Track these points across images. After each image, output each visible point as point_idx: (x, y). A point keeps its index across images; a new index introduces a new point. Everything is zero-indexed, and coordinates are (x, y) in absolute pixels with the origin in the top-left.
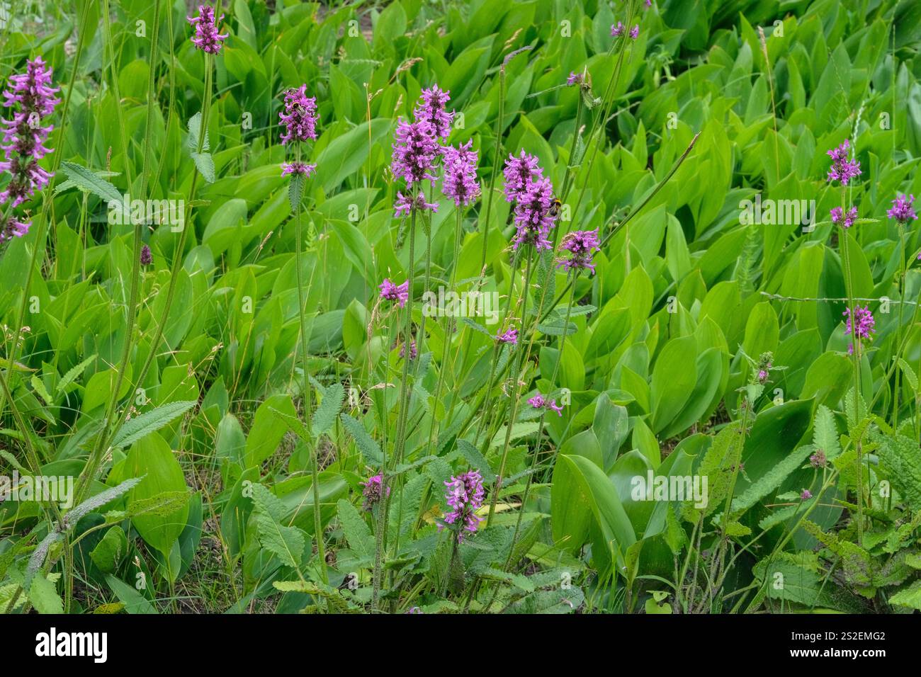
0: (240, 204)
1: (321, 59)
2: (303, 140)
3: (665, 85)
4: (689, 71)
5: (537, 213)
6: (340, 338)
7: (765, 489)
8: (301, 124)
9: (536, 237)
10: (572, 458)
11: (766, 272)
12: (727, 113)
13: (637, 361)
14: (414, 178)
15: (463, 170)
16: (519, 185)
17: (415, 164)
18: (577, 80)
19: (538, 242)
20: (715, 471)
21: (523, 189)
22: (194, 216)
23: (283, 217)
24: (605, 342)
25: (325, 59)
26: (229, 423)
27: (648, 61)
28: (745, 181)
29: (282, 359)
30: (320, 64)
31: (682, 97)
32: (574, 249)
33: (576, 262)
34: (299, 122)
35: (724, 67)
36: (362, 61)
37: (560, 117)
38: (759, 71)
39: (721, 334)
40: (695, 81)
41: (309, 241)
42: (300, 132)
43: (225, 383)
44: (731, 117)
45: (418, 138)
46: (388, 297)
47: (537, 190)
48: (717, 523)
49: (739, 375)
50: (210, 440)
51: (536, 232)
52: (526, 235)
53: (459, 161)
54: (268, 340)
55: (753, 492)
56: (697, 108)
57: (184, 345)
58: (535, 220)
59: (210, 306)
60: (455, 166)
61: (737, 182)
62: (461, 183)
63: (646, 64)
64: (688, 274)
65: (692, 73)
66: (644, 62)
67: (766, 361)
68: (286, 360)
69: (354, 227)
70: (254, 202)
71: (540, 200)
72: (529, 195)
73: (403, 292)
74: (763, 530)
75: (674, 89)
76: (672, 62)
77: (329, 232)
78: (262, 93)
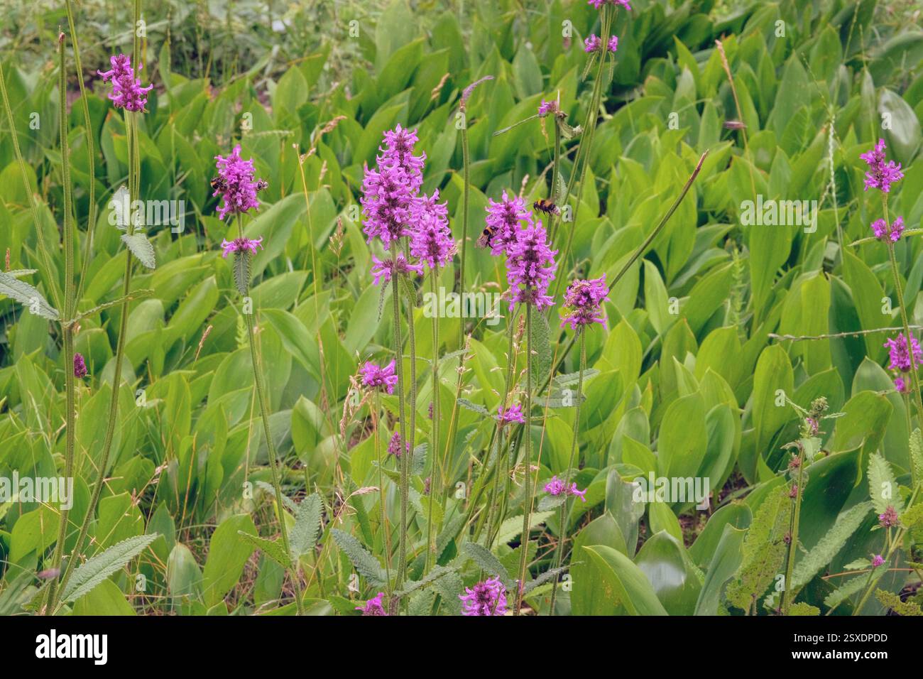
0: (155, 305)
1: (220, 138)
2: (244, 211)
3: (603, 125)
4: (627, 107)
5: (533, 264)
6: (289, 443)
7: (821, 560)
8: (240, 191)
9: (535, 294)
10: (595, 549)
11: (756, 312)
12: (679, 145)
13: (636, 430)
14: (392, 236)
15: (434, 225)
16: (507, 235)
17: (391, 220)
18: (551, 108)
19: (538, 298)
20: (766, 545)
21: (513, 238)
22: (106, 324)
23: (205, 315)
24: (596, 411)
25: (225, 137)
26: (181, 554)
27: (580, 100)
28: (711, 218)
29: (231, 473)
30: (220, 143)
31: (625, 134)
32: (580, 302)
33: (584, 317)
34: (237, 190)
35: (664, 98)
36: (269, 133)
37: (494, 171)
38: (705, 97)
39: (727, 389)
40: (636, 116)
41: (239, 337)
42: (240, 202)
43: (169, 509)
44: (683, 149)
45: (391, 188)
46: (373, 383)
47: (530, 238)
48: (770, 605)
49: (753, 432)
50: (160, 577)
51: (534, 288)
52: (523, 292)
53: (427, 216)
54: (213, 454)
55: (807, 563)
56: (645, 144)
57: (115, 472)
58: (532, 273)
59: (139, 422)
60: (424, 222)
61: (703, 220)
62: (433, 242)
63: (578, 105)
64: (673, 325)
65: (631, 108)
66: (576, 102)
67: (820, 409)
68: (235, 473)
69: (287, 313)
70: (170, 302)
71: (535, 248)
72: (521, 244)
73: (388, 375)
74: (830, 608)
75: (613, 128)
76: (605, 99)
77: (261, 324)
78: (161, 181)
